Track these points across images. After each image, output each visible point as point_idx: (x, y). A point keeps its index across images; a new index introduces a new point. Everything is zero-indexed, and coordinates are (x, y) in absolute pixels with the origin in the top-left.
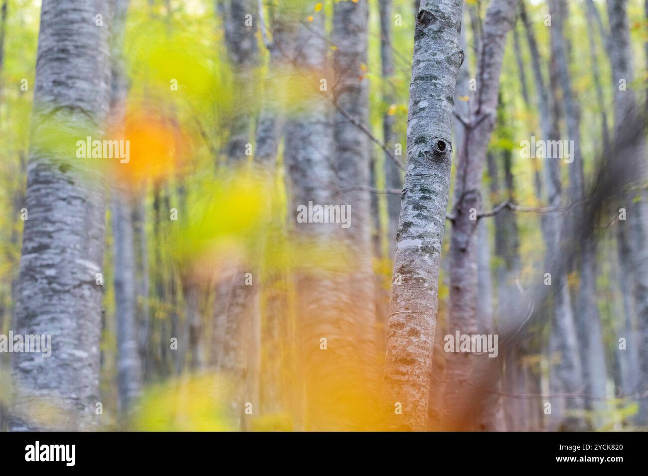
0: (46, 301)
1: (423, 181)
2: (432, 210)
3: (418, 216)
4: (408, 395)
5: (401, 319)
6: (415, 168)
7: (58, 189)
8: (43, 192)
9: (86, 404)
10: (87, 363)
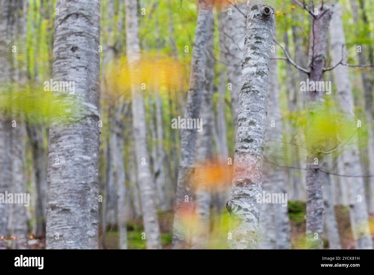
0: (66, 128)
1: (256, 32)
2: (262, 49)
3: (254, 53)
4: (249, 161)
5: (244, 115)
6: (252, 25)
7: (70, 62)
8: (62, 64)
9: (91, 187)
10: (91, 163)
